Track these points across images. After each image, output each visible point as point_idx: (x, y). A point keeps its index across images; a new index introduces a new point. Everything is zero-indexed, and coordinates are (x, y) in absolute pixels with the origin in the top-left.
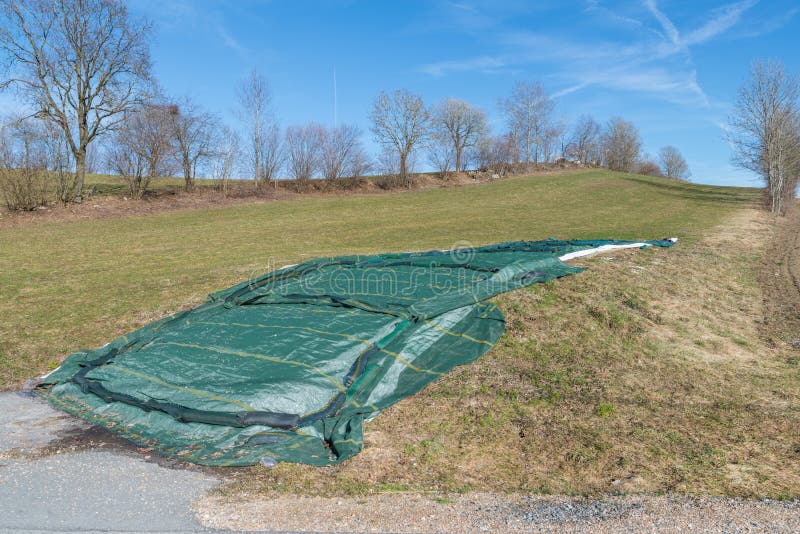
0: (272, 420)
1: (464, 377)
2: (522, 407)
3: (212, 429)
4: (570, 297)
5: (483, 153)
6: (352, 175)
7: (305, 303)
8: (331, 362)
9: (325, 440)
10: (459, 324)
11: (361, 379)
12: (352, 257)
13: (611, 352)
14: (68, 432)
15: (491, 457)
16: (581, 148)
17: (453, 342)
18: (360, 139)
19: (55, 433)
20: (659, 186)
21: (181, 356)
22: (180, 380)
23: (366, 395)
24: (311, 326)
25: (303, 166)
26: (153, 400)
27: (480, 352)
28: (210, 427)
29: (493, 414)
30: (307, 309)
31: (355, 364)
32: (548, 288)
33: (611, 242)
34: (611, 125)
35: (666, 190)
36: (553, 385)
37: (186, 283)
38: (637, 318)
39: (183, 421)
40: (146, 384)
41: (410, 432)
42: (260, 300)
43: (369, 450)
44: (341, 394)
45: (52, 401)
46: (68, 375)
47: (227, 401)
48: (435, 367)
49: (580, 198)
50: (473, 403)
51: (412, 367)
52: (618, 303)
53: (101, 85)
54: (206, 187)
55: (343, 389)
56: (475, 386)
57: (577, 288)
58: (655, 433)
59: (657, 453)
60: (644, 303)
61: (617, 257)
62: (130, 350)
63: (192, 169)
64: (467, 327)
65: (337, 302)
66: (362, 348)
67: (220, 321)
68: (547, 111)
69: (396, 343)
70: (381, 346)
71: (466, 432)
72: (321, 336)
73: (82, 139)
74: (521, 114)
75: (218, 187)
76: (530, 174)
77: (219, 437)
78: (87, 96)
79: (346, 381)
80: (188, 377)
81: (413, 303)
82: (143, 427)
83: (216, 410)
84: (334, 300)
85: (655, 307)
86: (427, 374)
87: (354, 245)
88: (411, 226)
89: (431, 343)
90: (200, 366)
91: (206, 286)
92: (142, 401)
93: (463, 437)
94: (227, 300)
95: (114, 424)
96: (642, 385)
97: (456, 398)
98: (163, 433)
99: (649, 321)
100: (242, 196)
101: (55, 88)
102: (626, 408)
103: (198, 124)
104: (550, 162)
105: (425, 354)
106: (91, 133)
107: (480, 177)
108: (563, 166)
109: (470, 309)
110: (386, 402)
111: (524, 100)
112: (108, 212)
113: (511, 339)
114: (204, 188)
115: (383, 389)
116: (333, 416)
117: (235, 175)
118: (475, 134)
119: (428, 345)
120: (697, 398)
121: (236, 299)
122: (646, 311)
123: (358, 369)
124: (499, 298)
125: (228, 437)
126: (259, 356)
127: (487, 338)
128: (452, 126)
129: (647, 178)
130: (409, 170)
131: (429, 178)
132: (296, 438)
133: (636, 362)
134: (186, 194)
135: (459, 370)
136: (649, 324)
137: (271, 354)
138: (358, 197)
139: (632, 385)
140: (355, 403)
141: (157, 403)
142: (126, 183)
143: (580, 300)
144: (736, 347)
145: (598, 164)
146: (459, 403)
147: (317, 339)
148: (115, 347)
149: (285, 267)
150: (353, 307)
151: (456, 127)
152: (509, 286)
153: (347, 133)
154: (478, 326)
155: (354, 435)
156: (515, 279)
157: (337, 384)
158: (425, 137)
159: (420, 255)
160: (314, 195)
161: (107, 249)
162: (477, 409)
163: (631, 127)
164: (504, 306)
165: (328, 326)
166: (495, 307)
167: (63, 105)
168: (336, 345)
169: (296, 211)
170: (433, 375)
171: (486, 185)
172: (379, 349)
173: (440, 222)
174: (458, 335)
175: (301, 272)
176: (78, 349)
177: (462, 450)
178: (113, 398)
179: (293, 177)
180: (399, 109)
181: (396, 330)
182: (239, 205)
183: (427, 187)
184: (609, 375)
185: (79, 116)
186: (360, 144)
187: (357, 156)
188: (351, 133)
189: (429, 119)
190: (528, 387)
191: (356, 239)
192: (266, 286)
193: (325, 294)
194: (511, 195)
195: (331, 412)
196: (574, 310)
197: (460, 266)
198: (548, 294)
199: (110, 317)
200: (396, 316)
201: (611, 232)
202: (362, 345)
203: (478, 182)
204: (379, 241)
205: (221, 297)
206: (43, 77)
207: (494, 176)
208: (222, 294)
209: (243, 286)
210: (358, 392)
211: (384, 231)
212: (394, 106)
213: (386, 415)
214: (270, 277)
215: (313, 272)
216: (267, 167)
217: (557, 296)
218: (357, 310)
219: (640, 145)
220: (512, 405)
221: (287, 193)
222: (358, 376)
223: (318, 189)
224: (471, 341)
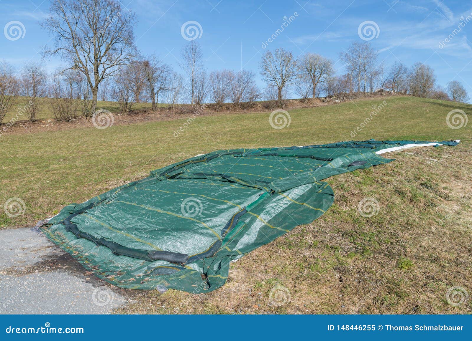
0: (170, 257)
1: (302, 234)
2: (342, 259)
3: (133, 261)
4: (382, 180)
5: (330, 86)
6: (248, 100)
7: (205, 179)
8: (214, 219)
9: (204, 273)
10: (302, 196)
11: (232, 231)
12: (241, 150)
13: (411, 220)
14: (49, 257)
15: (316, 296)
16: (394, 83)
17: (297, 208)
18: (253, 79)
19: (41, 257)
20: (447, 106)
21: (124, 210)
22: (120, 226)
23: (236, 242)
24: (205, 194)
25: (220, 96)
26: (103, 238)
27: (315, 217)
28: (132, 259)
29: (321, 262)
30: (205, 183)
31: (230, 221)
32: (366, 173)
33: (413, 142)
34: (415, 67)
36: (366, 243)
37: (140, 164)
38: (431, 195)
39: (117, 254)
40: (101, 227)
41: (262, 272)
42: (179, 176)
43: (231, 284)
44: (218, 241)
45: (48, 235)
46: (62, 219)
47: (145, 242)
48: (283, 225)
49: (393, 114)
50: (307, 253)
51: (268, 224)
52: (417, 184)
53: (106, 51)
54: (163, 108)
55: (220, 237)
56: (309, 241)
57: (387, 173)
60: (436, 184)
61: (417, 152)
62: (100, 204)
63: (156, 98)
64: (307, 198)
65: (226, 179)
66: (236, 210)
67: (154, 188)
68: (372, 59)
69: (258, 208)
70: (248, 209)
71: (301, 274)
72: (209, 200)
73: (96, 81)
74: (355, 64)
75: (170, 108)
76: (360, 99)
77: (136, 267)
78: (99, 57)
79: (223, 232)
80: (125, 225)
81: (273, 180)
82: (93, 256)
83: (138, 248)
84: (223, 178)
85: (444, 188)
86: (278, 231)
87: (246, 142)
89: (283, 208)
90: (134, 218)
91: (151, 166)
92: (97, 239)
93: (297, 278)
94: (160, 175)
95: (78, 253)
96: (434, 246)
97: (295, 249)
98: (103, 261)
99: (440, 198)
100: (184, 113)
101: (82, 53)
102: (421, 263)
103: (159, 72)
104: (373, 92)
106: (100, 77)
107: (328, 101)
108: (381, 94)
109: (310, 186)
110: (248, 248)
111: (357, 53)
113: (337, 207)
115: (247, 239)
116: (211, 256)
117: (180, 101)
118: (325, 75)
119: (280, 209)
121: (166, 174)
122: (437, 191)
123: (231, 224)
124: (331, 179)
125: (141, 267)
126: (170, 213)
127: (321, 206)
128: (311, 70)
129: (440, 101)
130: (283, 98)
131: (295, 102)
132: (184, 271)
133: (430, 228)
134: (152, 112)
135: (300, 228)
136: (440, 200)
138: (251, 114)
139: (426, 246)
140: (227, 248)
141: (105, 241)
142: (120, 106)
143: (389, 182)
145: (405, 93)
146: (298, 252)
147: (208, 203)
148: (93, 202)
149: (198, 155)
150: (235, 182)
151: (313, 72)
152: (339, 171)
153: (246, 75)
154: (315, 198)
155: (223, 272)
156: (343, 166)
157: (216, 234)
158: (294, 77)
159: (285, 149)
160: (226, 112)
161: (104, 143)
162: (310, 257)
163: (428, 69)
164: (334, 185)
165: (216, 194)
166: (328, 185)
167: (86, 62)
168: (218, 208)
169: (215, 121)
170: (281, 231)
171: (331, 106)
172: (247, 211)
173: (301, 129)
174: (301, 204)
175: (208, 158)
176: (71, 203)
177: (296, 289)
178: (80, 235)
179: (214, 102)
180: (278, 61)
181: (259, 199)
182: (182, 118)
183: (294, 107)
184: (409, 237)
185: (94, 68)
186: (253, 82)
187: (252, 89)
188: (248, 75)
189: (296, 66)
190: (347, 243)
191: (248, 138)
192: (186, 167)
193: (219, 173)
194: (348, 113)
195: (210, 254)
196: (384, 189)
197: (308, 157)
198: (365, 177)
199: (93, 184)
200: (261, 189)
201: (413, 135)
202: (236, 208)
203: (326, 104)
204: (262, 140)
205: (158, 173)
206: (75, 47)
207: (337, 101)
208: (159, 171)
209: (171, 167)
210: (230, 241)
211: (266, 134)
212: (275, 59)
213: (247, 258)
214: (188, 162)
215: (215, 159)
216: (199, 96)
217: (372, 178)
218: (237, 184)
219: (434, 80)
220: (335, 256)
221: (209, 111)
222: (231, 229)
223: (228, 109)
224: (309, 208)
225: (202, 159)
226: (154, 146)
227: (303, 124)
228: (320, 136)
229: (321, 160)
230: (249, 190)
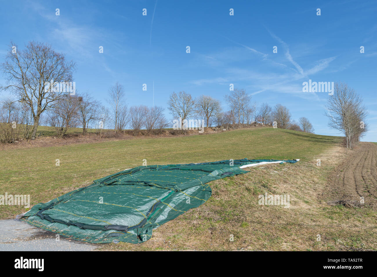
0: (118, 228)
1: (193, 213)
2: (213, 224)
3: (94, 231)
4: (239, 183)
5: (219, 119)
6: (159, 128)
7: (133, 184)
8: (142, 207)
9: (138, 236)
10: (194, 193)
11: (153, 213)
12: (155, 166)
14: (37, 233)
15: (199, 241)
16: (263, 118)
18: (163, 113)
19: (32, 233)
20: (298, 135)
21: (82, 205)
22: (82, 213)
23: (155, 220)
24: (135, 193)
25: (137, 124)
26: (71, 221)
27: (201, 204)
29: (202, 226)
30: (132, 187)
32: (231, 179)
33: (266, 160)
34: (277, 107)
35: (301, 137)
36: (227, 216)
37: (83, 176)
39: (83, 229)
40: (68, 215)
41: (170, 233)
42: (115, 183)
43: (154, 238)
44: (145, 219)
45: (29, 223)
46: (34, 213)
47: (100, 221)
48: (183, 209)
49: (262, 140)
50: (195, 222)
51: (174, 209)
52: (259, 185)
54: (92, 133)
55: (146, 217)
56: (197, 216)
57: (243, 179)
58: (261, 233)
59: (259, 239)
60: (270, 185)
61: (267, 167)
62: (60, 203)
63: (87, 125)
64: (197, 194)
65: (147, 184)
66: (155, 202)
67: (98, 192)
68: (247, 101)
69: (168, 200)
70: (162, 201)
71: (191, 232)
72: (138, 197)
73: (38, 111)
74: (236, 103)
75: (98, 133)
76: (240, 129)
77: (97, 234)
78: (43, 93)
79: (147, 214)
80: (85, 213)
81: (177, 184)
82: (67, 231)
83: (97, 224)
84: (145, 183)
85: (274, 188)
86: (179, 212)
87: (158, 161)
88: (185, 152)
89: (182, 200)
90: (90, 208)
91: (92, 177)
92: (66, 222)
93: (189, 234)
94: (101, 183)
95: (55, 230)
96: (261, 216)
97: (189, 221)
98: (75, 233)
99: (270, 192)
100: (108, 137)
101: (29, 89)
102: (253, 224)
103: (91, 105)
104: (249, 123)
105: (179, 204)
106: (43, 109)
107: (217, 130)
108: (255, 126)
109: (199, 187)
110: (162, 222)
111: (237, 96)
112: (46, 144)
113: (213, 199)
114: (91, 133)
115: (162, 218)
116: (141, 227)
118: (215, 111)
119: (181, 201)
120: (281, 221)
121: (105, 183)
122: (270, 189)
123: (152, 209)
124: (211, 183)
125: (100, 234)
126: (114, 204)
127: (204, 198)
128: (205, 107)
129: (293, 131)
131: (194, 130)
132: (127, 234)
134: (83, 136)
135: (191, 210)
136: (270, 194)
137: (119, 204)
138: (161, 138)
139: (257, 216)
140: (150, 222)
141: (73, 223)
142: (56, 131)
143: (243, 184)
144: (304, 203)
145: (271, 125)
146: (190, 222)
147: (137, 198)
148: (53, 202)
149: (126, 169)
150: (153, 186)
151: (206, 108)
152: (216, 178)
153: (157, 110)
154: (201, 194)
155: (149, 233)
156: (218, 175)
157: (144, 215)
158: (193, 112)
159: (185, 165)
160: (141, 137)
161: (46, 161)
162: (196, 224)
163: (285, 109)
164: (212, 186)
165: (142, 193)
166: (209, 186)
167: (32, 97)
168: (144, 200)
169: (133, 144)
170: (181, 212)
171: (220, 133)
172: (161, 202)
173: (198, 150)
174: (193, 197)
175: (133, 172)
176: (38, 203)
177: (188, 238)
178: (54, 221)
179: (132, 129)
180: (181, 100)
181: (169, 195)
182: (107, 141)
183: (193, 134)
184: (249, 212)
185: (38, 101)
186: (163, 115)
187: (161, 120)
188: (159, 110)
189: (194, 104)
190: (217, 217)
191: (159, 157)
192: (118, 177)
193: (142, 180)
194: (231, 139)
195: (141, 226)
196: (240, 188)
197: (199, 170)
198: (231, 181)
199: (51, 190)
200: (169, 189)
201: (273, 156)
202: (155, 200)
203: (217, 132)
204: (169, 159)
205: (99, 182)
206: (24, 85)
207: (224, 130)
208: (99, 180)
209: (108, 177)
210: (152, 218)
211: (172, 154)
212: (179, 98)
213: (162, 227)
214: (120, 174)
215: (137, 172)
216: (121, 124)
217: (234, 182)
218: (154, 187)
219: (290, 117)
220: (210, 223)
221: (129, 136)
222: (152, 212)
223: (144, 134)
224: (198, 199)
225: (129, 172)
226: (87, 163)
227: (199, 147)
228: (211, 156)
229: (207, 172)
230: (163, 190)
